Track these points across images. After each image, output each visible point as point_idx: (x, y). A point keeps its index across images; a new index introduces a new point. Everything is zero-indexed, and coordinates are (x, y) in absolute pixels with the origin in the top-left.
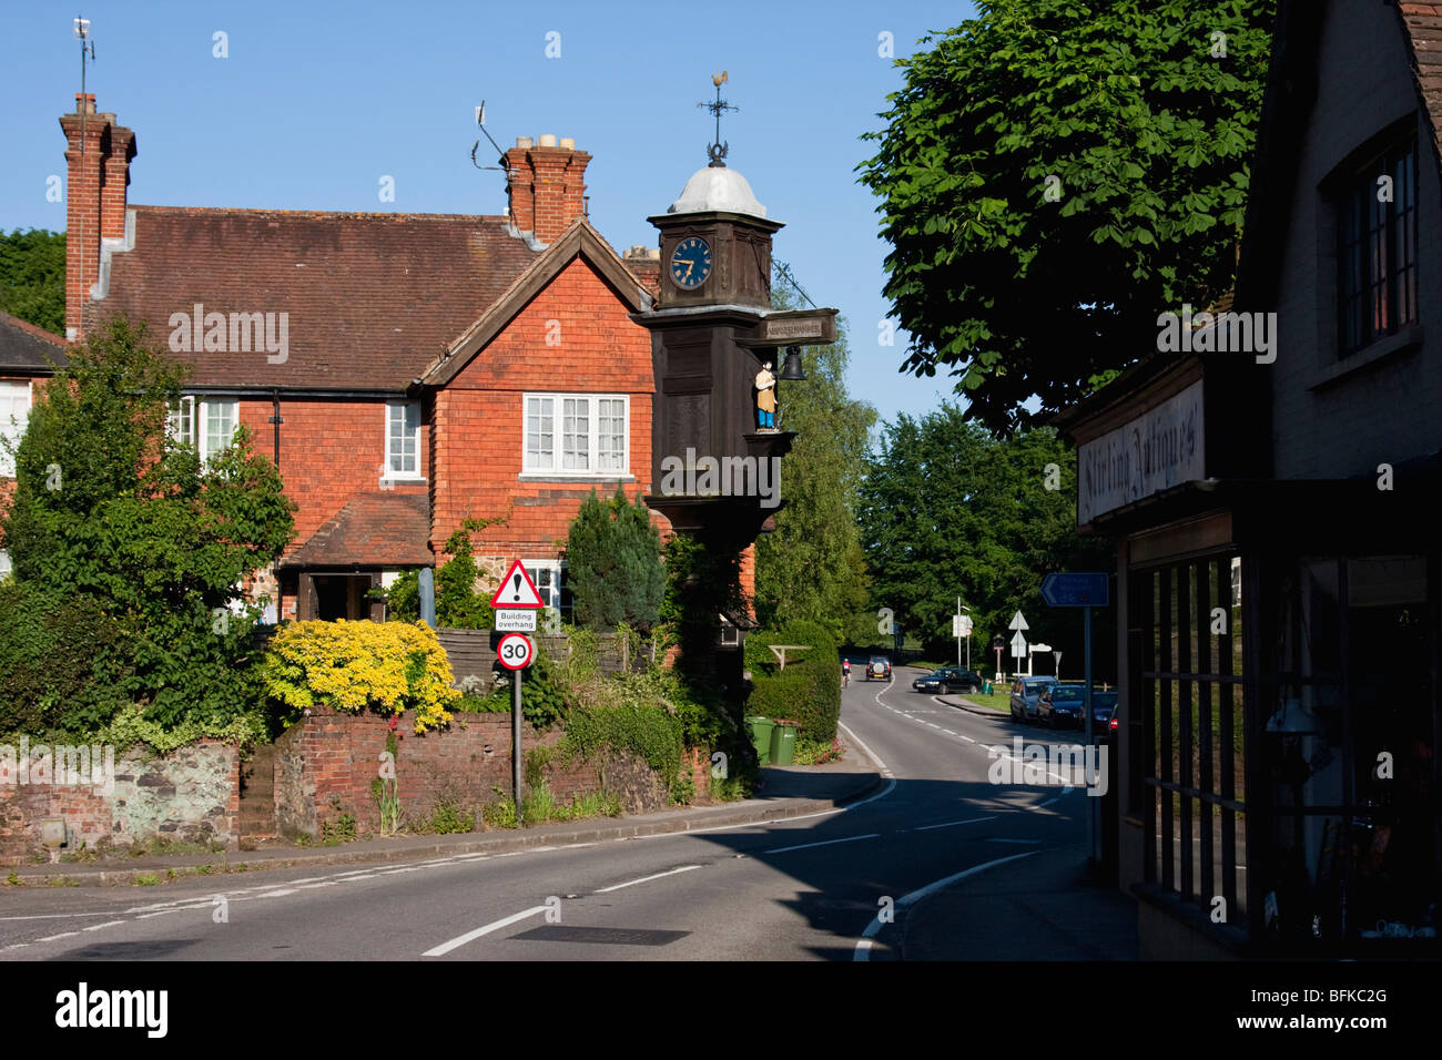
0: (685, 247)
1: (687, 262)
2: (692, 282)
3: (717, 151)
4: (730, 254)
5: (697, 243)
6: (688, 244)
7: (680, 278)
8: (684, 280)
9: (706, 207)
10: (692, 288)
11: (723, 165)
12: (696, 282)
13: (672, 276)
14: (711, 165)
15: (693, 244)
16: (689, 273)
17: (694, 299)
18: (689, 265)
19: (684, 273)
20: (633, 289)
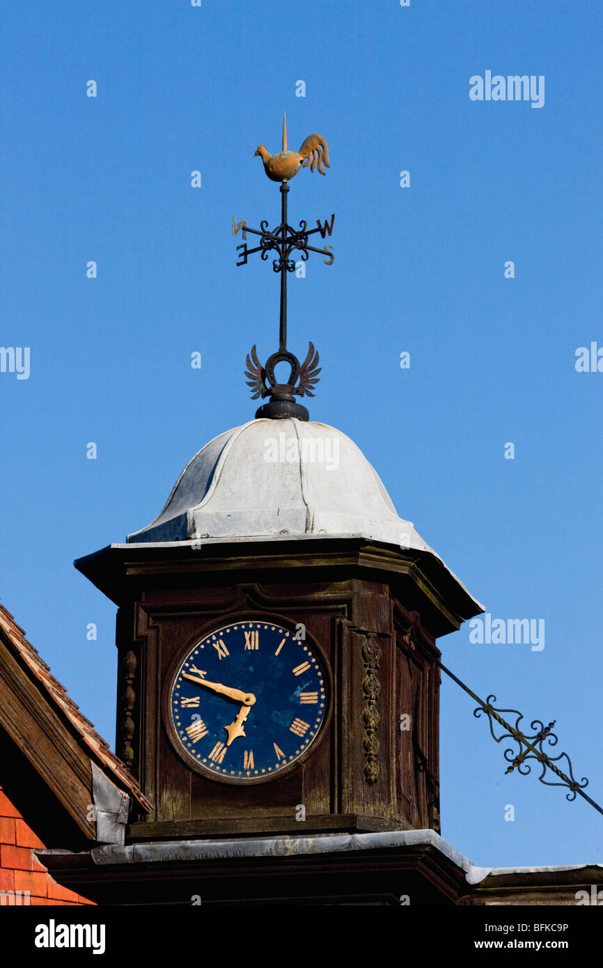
0: (222, 651)
1: (236, 694)
2: (249, 760)
3: (282, 372)
4: (384, 675)
5: (268, 640)
6: (235, 641)
7: (204, 747)
8: (218, 753)
9: (308, 526)
10: (248, 779)
11: (303, 415)
12: (264, 758)
13: (177, 738)
14: (261, 414)
15: (252, 642)
16: (237, 730)
17: (263, 812)
18: (240, 704)
19: (217, 731)
20: (74, 766)
